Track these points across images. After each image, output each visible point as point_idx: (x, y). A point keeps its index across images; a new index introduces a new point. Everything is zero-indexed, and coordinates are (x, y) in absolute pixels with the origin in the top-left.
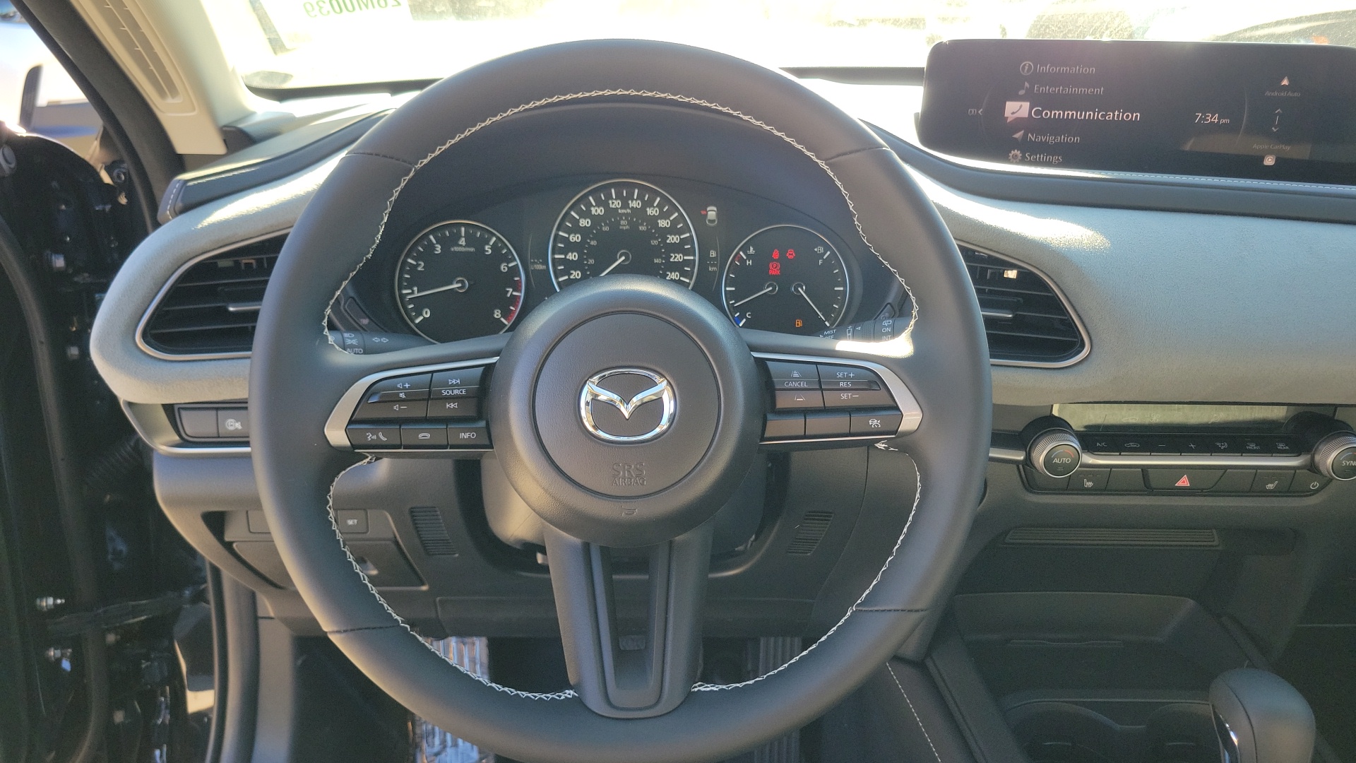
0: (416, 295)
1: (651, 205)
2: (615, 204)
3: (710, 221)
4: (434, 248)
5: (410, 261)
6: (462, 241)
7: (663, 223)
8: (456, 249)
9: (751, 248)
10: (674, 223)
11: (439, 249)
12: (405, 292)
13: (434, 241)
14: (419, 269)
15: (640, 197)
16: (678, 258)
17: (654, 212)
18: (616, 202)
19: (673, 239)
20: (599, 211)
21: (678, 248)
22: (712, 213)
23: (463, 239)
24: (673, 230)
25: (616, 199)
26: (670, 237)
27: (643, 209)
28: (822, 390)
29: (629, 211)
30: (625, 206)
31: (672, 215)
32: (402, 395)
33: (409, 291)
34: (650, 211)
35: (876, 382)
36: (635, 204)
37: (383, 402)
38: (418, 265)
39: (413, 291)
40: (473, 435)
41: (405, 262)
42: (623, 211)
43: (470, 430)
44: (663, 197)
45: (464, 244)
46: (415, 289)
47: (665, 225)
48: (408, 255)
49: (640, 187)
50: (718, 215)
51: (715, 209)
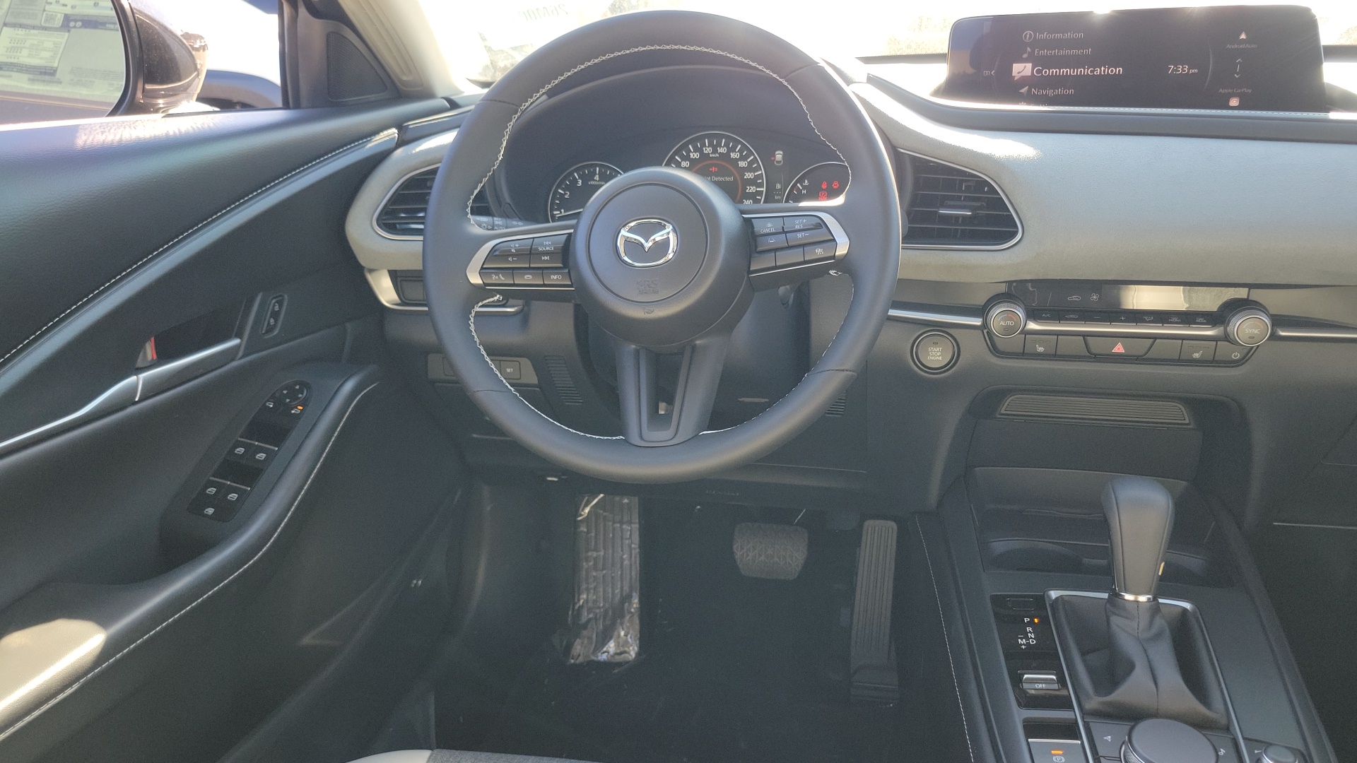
0: (563, 214)
1: (734, 151)
2: (708, 150)
3: (777, 162)
4: (577, 182)
5: (560, 191)
6: (597, 177)
7: (742, 164)
8: (592, 183)
9: (806, 181)
10: (750, 163)
11: (580, 182)
12: (555, 213)
13: (577, 177)
14: (566, 197)
15: (726, 145)
16: (752, 189)
17: (736, 156)
18: (708, 149)
19: (749, 175)
20: (695, 156)
21: (753, 182)
22: (779, 156)
23: (597, 176)
24: (749, 168)
25: (708, 147)
26: (747, 174)
27: (728, 154)
28: (784, 232)
29: (717, 155)
30: (715, 151)
31: (749, 157)
32: (513, 251)
33: (559, 212)
34: (733, 155)
35: (821, 224)
36: (722, 150)
37: (502, 256)
38: (566, 194)
39: (561, 212)
40: (560, 277)
41: (556, 192)
42: (713, 155)
43: (558, 274)
44: (743, 144)
45: (598, 179)
46: (563, 211)
47: (744, 165)
48: (559, 187)
49: (727, 138)
50: (783, 157)
51: (782, 153)
